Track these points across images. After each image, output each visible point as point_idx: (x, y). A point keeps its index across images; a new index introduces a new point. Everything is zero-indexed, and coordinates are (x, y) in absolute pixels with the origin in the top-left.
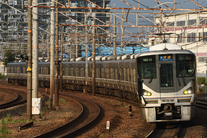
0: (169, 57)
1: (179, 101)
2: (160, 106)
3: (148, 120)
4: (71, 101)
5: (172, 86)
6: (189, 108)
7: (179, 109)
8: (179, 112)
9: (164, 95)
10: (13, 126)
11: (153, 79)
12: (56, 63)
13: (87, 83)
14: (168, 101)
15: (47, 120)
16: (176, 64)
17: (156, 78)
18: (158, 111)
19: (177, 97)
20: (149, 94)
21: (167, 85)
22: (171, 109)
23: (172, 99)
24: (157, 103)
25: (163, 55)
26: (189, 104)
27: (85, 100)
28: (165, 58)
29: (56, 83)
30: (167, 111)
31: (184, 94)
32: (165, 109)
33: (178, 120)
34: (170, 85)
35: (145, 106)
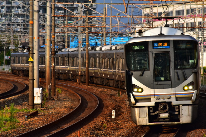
0: (166, 44)
1: (177, 99)
2: (154, 105)
3: (139, 123)
4: (66, 91)
5: (168, 81)
6: (190, 107)
7: (177, 109)
8: (177, 113)
9: (158, 92)
10: (17, 115)
11: (145, 72)
12: (53, 53)
13: (80, 72)
14: (164, 99)
15: (49, 109)
16: (175, 53)
17: (149, 70)
18: (151, 111)
19: (176, 94)
20: (140, 90)
21: (162, 79)
22: (167, 109)
23: (168, 96)
24: (151, 101)
25: (158, 42)
26: (190, 102)
27: (80, 90)
28: (161, 45)
29: (52, 72)
30: (163, 111)
31: (184, 90)
32: (159, 109)
33: (176, 123)
34: (167, 78)
35: (135, 106)
